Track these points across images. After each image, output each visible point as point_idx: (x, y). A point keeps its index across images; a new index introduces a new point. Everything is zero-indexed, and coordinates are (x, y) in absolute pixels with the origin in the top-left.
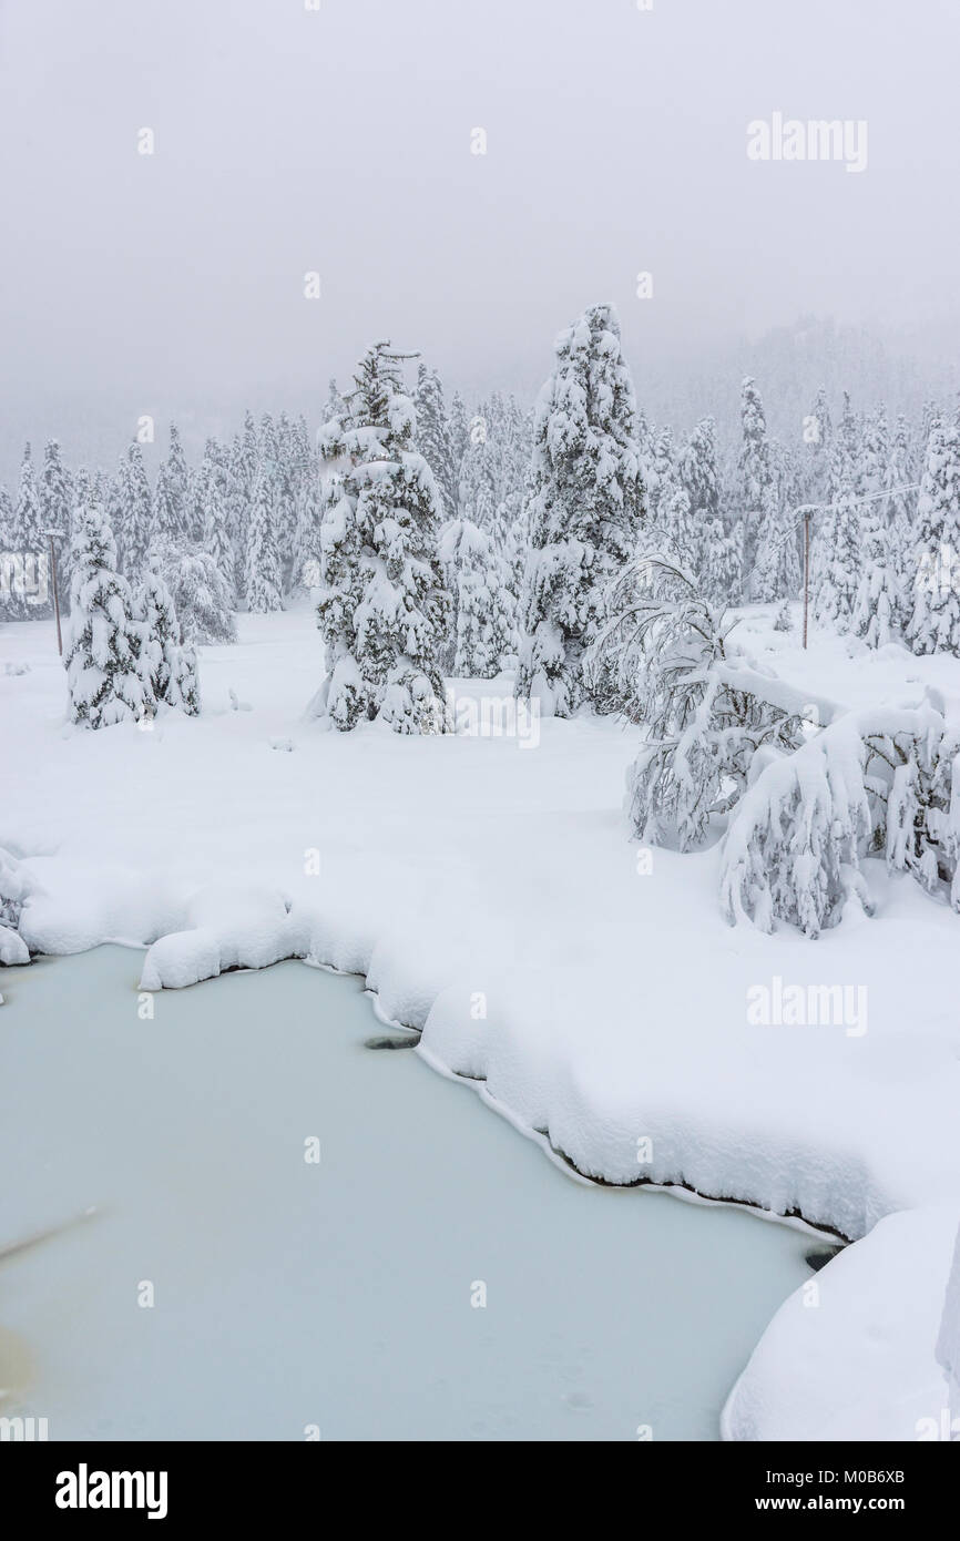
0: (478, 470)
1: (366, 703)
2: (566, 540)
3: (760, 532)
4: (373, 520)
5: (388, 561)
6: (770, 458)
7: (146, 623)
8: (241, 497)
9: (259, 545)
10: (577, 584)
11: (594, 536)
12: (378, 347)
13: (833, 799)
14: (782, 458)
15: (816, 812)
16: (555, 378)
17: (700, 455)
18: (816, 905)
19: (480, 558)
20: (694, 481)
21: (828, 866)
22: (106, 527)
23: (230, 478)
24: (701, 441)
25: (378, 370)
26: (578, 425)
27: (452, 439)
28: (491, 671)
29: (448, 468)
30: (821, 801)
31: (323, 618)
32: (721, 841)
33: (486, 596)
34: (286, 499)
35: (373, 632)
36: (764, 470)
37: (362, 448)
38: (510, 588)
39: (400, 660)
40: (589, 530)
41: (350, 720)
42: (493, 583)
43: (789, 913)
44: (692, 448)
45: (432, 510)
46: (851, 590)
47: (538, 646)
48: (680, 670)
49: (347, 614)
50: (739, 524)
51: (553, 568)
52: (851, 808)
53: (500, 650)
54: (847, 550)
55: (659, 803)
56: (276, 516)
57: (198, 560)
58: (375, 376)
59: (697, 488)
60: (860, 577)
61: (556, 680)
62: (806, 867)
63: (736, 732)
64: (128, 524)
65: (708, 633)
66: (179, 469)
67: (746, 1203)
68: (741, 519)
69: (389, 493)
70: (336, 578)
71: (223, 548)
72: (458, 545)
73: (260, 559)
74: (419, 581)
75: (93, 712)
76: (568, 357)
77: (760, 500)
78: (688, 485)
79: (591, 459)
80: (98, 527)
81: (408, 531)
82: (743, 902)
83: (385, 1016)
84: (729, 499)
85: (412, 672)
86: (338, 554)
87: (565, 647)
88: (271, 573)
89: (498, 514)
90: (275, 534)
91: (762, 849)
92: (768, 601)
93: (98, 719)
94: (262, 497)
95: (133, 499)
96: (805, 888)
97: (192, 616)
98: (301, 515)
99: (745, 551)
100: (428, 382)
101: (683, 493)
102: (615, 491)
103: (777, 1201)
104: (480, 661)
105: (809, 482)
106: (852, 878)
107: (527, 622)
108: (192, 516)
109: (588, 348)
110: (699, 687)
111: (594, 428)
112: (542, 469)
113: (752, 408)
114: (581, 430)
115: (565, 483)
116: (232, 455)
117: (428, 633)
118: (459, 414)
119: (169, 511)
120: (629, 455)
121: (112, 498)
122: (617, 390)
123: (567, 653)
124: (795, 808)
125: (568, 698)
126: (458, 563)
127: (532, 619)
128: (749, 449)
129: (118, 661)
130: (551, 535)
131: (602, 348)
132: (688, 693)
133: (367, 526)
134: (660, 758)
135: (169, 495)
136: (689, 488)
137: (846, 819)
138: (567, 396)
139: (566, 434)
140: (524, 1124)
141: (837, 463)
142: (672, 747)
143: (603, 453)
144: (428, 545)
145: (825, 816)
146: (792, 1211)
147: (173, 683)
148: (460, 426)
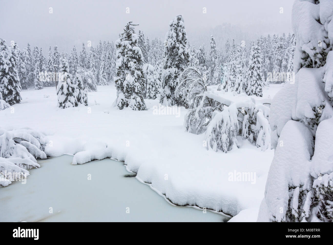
0: (152, 54)
1: (126, 103)
2: (172, 67)
3: (214, 69)
4: (128, 62)
5: (131, 71)
6: (217, 53)
7: (76, 85)
8: (99, 60)
9: (102, 70)
10: (174, 77)
11: (178, 66)
12: (129, 23)
13: (230, 122)
14: (219, 53)
15: (227, 125)
16: (169, 31)
17: (201, 52)
18: (226, 146)
19: (152, 72)
20: (200, 57)
21: (229, 137)
22: (67, 62)
23: (96, 55)
24: (202, 49)
25: (129, 28)
26: (174, 41)
27: (146, 47)
28: (154, 98)
29: (145, 53)
30: (228, 122)
31: (116, 84)
32: (206, 131)
33: (153, 81)
34: (109, 60)
35: (128, 87)
36: (215, 55)
37: (126, 45)
38: (159, 79)
39: (133, 93)
40: (177, 65)
41: (122, 107)
42: (155, 78)
43: (221, 148)
44: (200, 50)
45: (141, 60)
46: (234, 82)
47: (165, 91)
48: (197, 93)
49: (122, 83)
50: (210, 67)
51: (168, 74)
52: (234, 124)
53: (156, 93)
54: (233, 73)
55: (192, 124)
56: (106, 64)
57: (89, 73)
58: (129, 29)
59: (201, 59)
60: (236, 79)
61: (169, 99)
62: (224, 137)
63: (209, 107)
64: (73, 65)
65: (203, 85)
66: (85, 53)
67: (210, 209)
68: (210, 66)
69: (131, 56)
70: (119, 75)
71: (94, 71)
72: (147, 69)
73: (103, 73)
74: (138, 76)
75: (63, 105)
76: (172, 26)
77: (214, 62)
78: (199, 58)
79: (177, 49)
80: (65, 62)
81: (136, 64)
82: (210, 145)
83: (129, 170)
84: (208, 62)
85: (136, 96)
86: (120, 69)
87: (171, 91)
88: (105, 77)
89: (156, 64)
90: (106, 68)
91: (215, 133)
92: (216, 85)
93: (65, 106)
94: (103, 59)
95: (74, 59)
96: (224, 142)
97: (87, 85)
98: (112, 64)
99: (211, 73)
100: (141, 34)
101: (197, 60)
102: (183, 57)
103: (217, 208)
104: (152, 95)
105: (225, 59)
106: (235, 140)
107: (163, 86)
108: (87, 63)
109: (177, 25)
110: (201, 97)
111: (178, 42)
112: (166, 51)
113: (213, 42)
114: (175, 43)
115: (171, 55)
116: (97, 50)
117: (140, 87)
118: (148, 42)
119: (82, 62)
120: (186, 49)
121: (69, 59)
122: (183, 34)
123: (171, 93)
124: (222, 124)
125: (172, 103)
126: (147, 73)
127: (164, 85)
128: (212, 51)
129: (69, 93)
130: (168, 66)
131: (180, 24)
132: (198, 99)
133: (126, 63)
134: (192, 113)
135: (82, 59)
136: (199, 59)
137: (233, 126)
138: (172, 35)
139: (172, 43)
140: (160, 193)
141: (231, 54)
142: (195, 111)
143: (180, 48)
144: (140, 68)
145: (229, 126)
146: (221, 211)
147: (82, 98)
148: (148, 45)
